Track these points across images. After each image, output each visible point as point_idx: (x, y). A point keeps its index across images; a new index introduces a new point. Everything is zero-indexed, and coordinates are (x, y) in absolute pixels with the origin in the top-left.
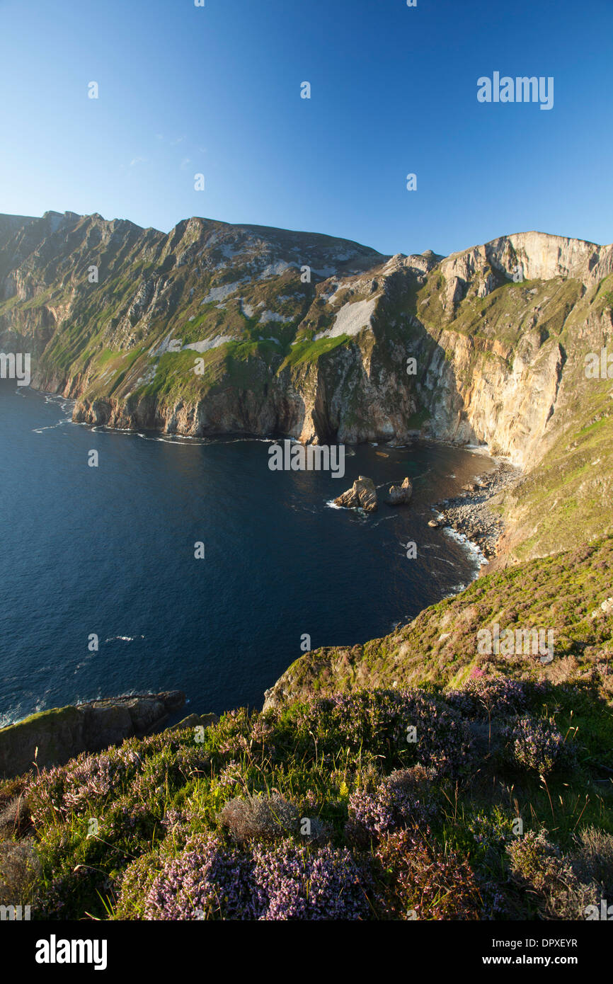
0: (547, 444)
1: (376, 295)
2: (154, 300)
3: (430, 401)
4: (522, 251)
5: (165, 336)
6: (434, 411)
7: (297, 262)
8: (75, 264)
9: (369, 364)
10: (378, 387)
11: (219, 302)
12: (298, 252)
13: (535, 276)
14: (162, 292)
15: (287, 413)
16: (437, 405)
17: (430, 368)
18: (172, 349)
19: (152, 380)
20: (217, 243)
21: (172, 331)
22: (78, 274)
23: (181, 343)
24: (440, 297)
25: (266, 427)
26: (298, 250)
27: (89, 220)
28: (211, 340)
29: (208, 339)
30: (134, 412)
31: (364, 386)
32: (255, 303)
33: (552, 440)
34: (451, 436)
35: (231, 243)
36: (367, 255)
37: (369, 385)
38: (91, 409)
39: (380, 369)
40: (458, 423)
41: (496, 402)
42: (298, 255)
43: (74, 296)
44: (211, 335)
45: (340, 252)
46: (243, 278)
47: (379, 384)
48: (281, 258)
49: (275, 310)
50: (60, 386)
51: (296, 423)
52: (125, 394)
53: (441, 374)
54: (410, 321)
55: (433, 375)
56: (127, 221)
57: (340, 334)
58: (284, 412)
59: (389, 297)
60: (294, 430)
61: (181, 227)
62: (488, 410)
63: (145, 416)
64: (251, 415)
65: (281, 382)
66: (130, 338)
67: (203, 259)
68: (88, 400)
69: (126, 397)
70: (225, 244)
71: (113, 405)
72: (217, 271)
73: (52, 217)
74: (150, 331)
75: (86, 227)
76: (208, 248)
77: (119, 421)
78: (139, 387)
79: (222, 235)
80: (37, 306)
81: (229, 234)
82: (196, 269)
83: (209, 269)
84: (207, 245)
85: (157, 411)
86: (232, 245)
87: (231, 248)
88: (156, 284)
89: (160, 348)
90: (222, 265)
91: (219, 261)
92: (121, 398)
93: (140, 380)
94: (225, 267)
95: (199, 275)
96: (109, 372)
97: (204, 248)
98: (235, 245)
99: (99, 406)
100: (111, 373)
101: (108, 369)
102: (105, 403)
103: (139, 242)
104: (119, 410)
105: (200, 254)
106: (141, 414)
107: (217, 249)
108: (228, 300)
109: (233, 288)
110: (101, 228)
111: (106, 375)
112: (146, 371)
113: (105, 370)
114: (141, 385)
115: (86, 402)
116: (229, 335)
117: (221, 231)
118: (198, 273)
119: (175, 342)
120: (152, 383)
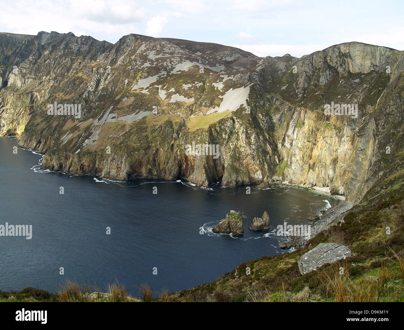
0: (368, 187)
1: (250, 83)
2: (101, 87)
3: (288, 156)
4: (348, 54)
5: (105, 111)
6: (291, 163)
7: (198, 62)
8: (54, 64)
9: (245, 130)
10: (251, 147)
11: (142, 89)
12: (200, 56)
13: (358, 71)
14: (107, 82)
15: (187, 164)
16: (293, 158)
17: (287, 134)
18: (109, 120)
19: (94, 141)
20: (145, 50)
21: (111, 108)
22: (55, 70)
23: (116, 116)
24: (294, 84)
25: (172, 174)
26: (200, 54)
28: (136, 114)
29: (135, 113)
30: (82, 163)
31: (241, 146)
32: (167, 89)
33: (371, 184)
34: (303, 181)
36: (247, 57)
37: (245, 145)
38: (54, 160)
39: (251, 134)
40: (307, 172)
41: (334, 157)
42: (200, 58)
43: (51, 85)
44: (137, 111)
45: (228, 55)
46: (161, 72)
47: (251, 144)
48: (187, 60)
49: (180, 94)
50: (37, 145)
51: (193, 171)
53: (295, 137)
54: (274, 101)
55: (290, 138)
56: (89, 36)
57: (225, 110)
58: (185, 164)
59: (259, 85)
60: (191, 176)
61: (123, 40)
62: (328, 162)
63: (89, 166)
64: (162, 167)
65: (183, 143)
67: (135, 60)
68: (52, 154)
69: (77, 152)
70: (150, 50)
71: (68, 158)
72: (144, 68)
73: (43, 35)
74: (96, 108)
75: (63, 41)
76: (139, 54)
77: (71, 169)
78: (86, 146)
79: (148, 45)
80: (28, 91)
81: (153, 44)
82: (130, 67)
83: (139, 67)
84: (139, 51)
85: (97, 163)
86: (155, 51)
87: (154, 53)
88: (103, 77)
89: (102, 119)
90: (147, 64)
91: (146, 62)
92: (73, 153)
93: (87, 141)
94: (149, 65)
95: (132, 71)
96: (67, 135)
97: (137, 53)
98: (156, 52)
99: (59, 158)
100: (69, 136)
101: (68, 133)
102: (63, 156)
103: (96, 50)
104: (72, 161)
105: (133, 57)
106: (86, 164)
107: (145, 54)
108: (150, 87)
109: (154, 79)
110: (73, 42)
111: (66, 137)
112: (92, 134)
113: (65, 134)
114: (87, 144)
115: (50, 156)
116: (149, 111)
117: (148, 42)
118: (131, 70)
119: (112, 115)
120: (95, 143)
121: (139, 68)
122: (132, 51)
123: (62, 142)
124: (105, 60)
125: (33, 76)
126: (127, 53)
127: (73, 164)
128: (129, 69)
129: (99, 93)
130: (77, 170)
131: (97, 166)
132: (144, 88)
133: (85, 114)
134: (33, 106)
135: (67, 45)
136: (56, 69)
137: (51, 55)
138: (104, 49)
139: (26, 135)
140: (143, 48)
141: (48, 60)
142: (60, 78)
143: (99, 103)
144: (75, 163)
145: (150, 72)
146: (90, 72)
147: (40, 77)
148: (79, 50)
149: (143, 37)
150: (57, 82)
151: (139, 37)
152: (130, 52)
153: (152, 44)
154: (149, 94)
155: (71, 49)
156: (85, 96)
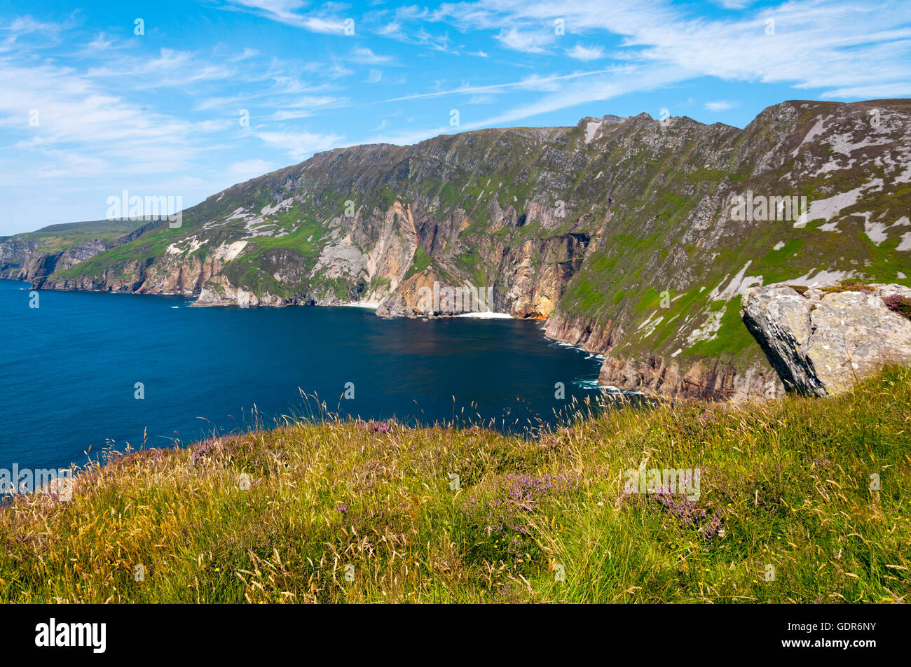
2: (722, 221)
5: (734, 273)
8: (613, 180)
11: (822, 221)
18: (745, 290)
19: (712, 334)
20: (823, 134)
21: (747, 266)
23: (761, 282)
27: (634, 121)
28: (809, 278)
30: (686, 377)
32: (888, 220)
35: (847, 132)
38: (626, 368)
43: (607, 220)
44: (811, 271)
46: (869, 182)
50: (582, 336)
52: (674, 350)
56: (685, 117)
63: (700, 385)
66: (685, 274)
67: (801, 158)
68: (621, 356)
69: (674, 355)
70: (837, 134)
71: (656, 365)
72: (823, 175)
73: (589, 124)
74: (713, 264)
75: (629, 131)
76: (810, 143)
77: (663, 387)
78: (694, 343)
79: (833, 122)
80: (561, 234)
81: (845, 118)
82: (788, 175)
83: (810, 173)
84: (809, 138)
85: (719, 380)
86: (850, 134)
87: (849, 139)
88: (725, 199)
89: (728, 288)
90: (831, 166)
91: (828, 161)
92: (668, 355)
93: (696, 332)
94: (837, 168)
95: (793, 183)
96: (653, 319)
97: (803, 142)
98: (854, 135)
99: (637, 365)
100: (656, 321)
101: (653, 315)
102: (645, 362)
103: (699, 144)
104: (664, 372)
105: (795, 153)
106: (695, 380)
107: (823, 142)
108: (840, 217)
109: (849, 198)
110: (649, 132)
111: (649, 323)
112: (705, 320)
113: (647, 317)
114: (697, 340)
115: (619, 358)
116: (841, 271)
117: (831, 116)
118: (791, 180)
119: (752, 280)
120: (713, 338)
121: (811, 175)
122: (792, 138)
123: (643, 332)
124: (723, 165)
125: (573, 204)
126: (779, 145)
127: (667, 377)
128: (786, 179)
129: (720, 234)
130: (676, 391)
131: (717, 386)
132: (824, 219)
133: (688, 276)
134: (571, 261)
135: (637, 140)
136: (617, 189)
137: (605, 161)
138: (719, 141)
139: (562, 316)
140: (818, 129)
141: (601, 173)
142: (625, 206)
143: (719, 254)
144: (671, 377)
145: (841, 183)
146: (691, 191)
147: (586, 206)
148: (662, 148)
149: (816, 106)
150: (619, 214)
151: (806, 105)
152: (787, 142)
153: (842, 118)
154: (840, 232)
155: (645, 146)
156: (687, 240)
